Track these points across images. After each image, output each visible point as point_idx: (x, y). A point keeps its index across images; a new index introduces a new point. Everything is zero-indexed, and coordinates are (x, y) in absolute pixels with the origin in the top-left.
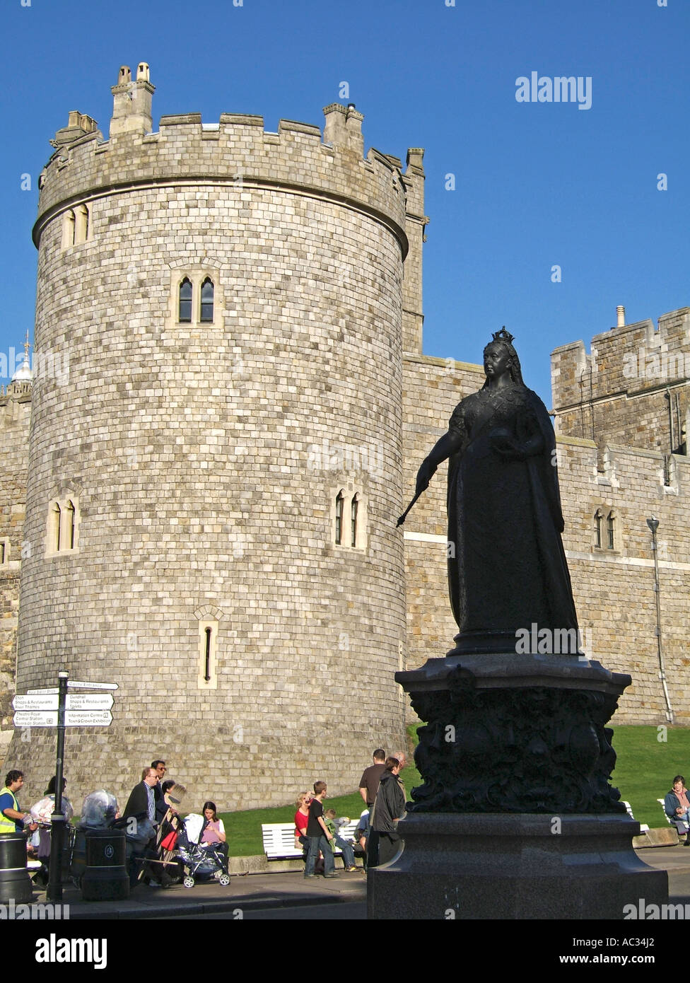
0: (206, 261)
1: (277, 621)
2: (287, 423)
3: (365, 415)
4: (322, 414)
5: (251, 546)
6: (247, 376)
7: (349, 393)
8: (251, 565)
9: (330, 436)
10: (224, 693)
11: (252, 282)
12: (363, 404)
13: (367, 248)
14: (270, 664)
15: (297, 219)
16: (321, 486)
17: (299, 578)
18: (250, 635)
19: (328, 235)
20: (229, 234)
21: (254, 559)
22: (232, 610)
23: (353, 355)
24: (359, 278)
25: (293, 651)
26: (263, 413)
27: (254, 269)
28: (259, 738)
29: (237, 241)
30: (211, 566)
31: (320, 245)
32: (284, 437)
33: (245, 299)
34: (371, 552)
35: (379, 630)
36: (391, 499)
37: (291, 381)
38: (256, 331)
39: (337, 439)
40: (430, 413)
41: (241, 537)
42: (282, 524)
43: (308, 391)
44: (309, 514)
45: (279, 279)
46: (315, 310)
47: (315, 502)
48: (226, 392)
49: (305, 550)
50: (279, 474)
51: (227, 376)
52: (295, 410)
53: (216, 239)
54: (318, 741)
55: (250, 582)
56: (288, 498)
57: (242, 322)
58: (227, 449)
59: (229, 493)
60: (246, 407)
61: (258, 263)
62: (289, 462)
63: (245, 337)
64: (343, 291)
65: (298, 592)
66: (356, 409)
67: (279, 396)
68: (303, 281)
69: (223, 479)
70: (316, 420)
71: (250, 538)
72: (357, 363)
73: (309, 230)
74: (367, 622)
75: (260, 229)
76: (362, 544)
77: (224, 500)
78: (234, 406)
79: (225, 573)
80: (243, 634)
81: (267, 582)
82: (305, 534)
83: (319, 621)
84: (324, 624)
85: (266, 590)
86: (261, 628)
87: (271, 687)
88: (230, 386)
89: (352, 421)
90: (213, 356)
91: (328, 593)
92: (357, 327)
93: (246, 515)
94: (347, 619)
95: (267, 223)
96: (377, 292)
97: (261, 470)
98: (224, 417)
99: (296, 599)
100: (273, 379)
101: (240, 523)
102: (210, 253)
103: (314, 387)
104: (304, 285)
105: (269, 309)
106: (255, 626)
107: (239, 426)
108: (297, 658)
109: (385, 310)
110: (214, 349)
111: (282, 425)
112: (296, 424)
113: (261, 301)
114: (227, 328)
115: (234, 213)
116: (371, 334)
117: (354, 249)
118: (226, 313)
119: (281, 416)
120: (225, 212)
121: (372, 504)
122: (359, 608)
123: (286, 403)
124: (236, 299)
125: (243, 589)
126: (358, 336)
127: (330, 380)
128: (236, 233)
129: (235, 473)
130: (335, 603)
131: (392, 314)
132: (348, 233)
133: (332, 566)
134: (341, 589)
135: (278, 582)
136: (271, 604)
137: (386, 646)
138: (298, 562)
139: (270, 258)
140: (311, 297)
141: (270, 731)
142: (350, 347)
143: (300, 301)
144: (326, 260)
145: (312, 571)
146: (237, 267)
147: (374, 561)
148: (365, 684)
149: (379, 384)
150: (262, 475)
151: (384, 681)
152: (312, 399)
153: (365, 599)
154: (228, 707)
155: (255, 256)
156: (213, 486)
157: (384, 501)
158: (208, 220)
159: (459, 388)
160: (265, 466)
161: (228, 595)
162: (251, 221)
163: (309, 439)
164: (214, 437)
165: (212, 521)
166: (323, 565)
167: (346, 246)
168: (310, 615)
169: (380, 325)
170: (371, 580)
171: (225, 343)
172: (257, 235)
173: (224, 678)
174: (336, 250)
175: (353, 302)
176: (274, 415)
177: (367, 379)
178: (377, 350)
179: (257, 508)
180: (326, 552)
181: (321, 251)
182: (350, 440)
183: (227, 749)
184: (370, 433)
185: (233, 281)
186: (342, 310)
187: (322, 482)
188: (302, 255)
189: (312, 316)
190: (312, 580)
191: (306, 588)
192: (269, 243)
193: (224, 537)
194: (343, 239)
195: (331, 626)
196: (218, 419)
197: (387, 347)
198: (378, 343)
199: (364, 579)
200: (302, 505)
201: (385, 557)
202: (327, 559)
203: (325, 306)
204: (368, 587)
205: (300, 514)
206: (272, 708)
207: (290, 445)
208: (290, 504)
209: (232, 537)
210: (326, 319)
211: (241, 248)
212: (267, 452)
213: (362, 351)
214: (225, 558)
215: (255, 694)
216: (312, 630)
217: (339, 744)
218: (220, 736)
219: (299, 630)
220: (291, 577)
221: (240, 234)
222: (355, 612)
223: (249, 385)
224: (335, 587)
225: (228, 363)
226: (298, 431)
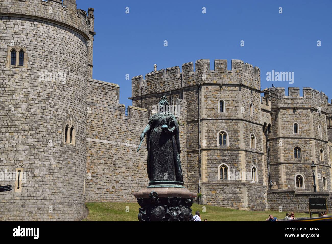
0: (21, 44)
1: (44, 168)
2: (50, 101)
3: (76, 99)
4: (62, 99)
5: (36, 143)
6: (36, 85)
7: (71, 92)
8: (36, 149)
9: (64, 106)
10: (24, 193)
11: (38, 53)
12: (75, 96)
13: (77, 43)
14: (41, 183)
15: (54, 32)
16: (61, 123)
17: (52, 154)
18: (34, 173)
19: (65, 38)
20: (30, 35)
21: (37, 147)
22: (28, 164)
23: (72, 79)
24: (74, 53)
25: (49, 178)
26: (41, 98)
27: (39, 48)
28: (36, 208)
29: (32, 38)
30: (21, 149)
31: (61, 41)
32: (49, 106)
33: (35, 59)
34: (77, 145)
35: (78, 171)
36: (83, 127)
37: (51, 87)
38: (39, 69)
39: (66, 107)
40: (95, 98)
41: (33, 140)
42: (47, 135)
43: (57, 91)
44: (56, 132)
45: (48, 52)
46: (60, 63)
47: (58, 128)
48: (28, 90)
49: (55, 144)
50: (46, 119)
51: (29, 85)
52: (53, 97)
53: (24, 37)
54: (57, 209)
55: (35, 155)
56: (49, 127)
57: (34, 66)
58: (28, 109)
59: (29, 125)
60: (35, 95)
61: (40, 46)
62: (50, 115)
63: (35, 71)
64: (69, 57)
65: (52, 158)
66: (73, 97)
67: (47, 92)
68: (56, 53)
69: (26, 120)
70: (59, 101)
71: (36, 140)
72: (73, 82)
73: (58, 36)
74: (74, 168)
75: (41, 34)
76: (73, 142)
77: (27, 127)
78: (31, 95)
79: (26, 152)
80: (32, 173)
81: (41, 155)
82: (55, 139)
83: (59, 168)
84: (60, 169)
85: (41, 158)
86: (38, 170)
87: (41, 191)
88: (30, 88)
89: (71, 101)
90: (24, 77)
91: (62, 159)
92: (73, 70)
93: (34, 132)
94: (68, 167)
95: (43, 32)
96: (80, 58)
97: (40, 117)
98: (27, 98)
99: (51, 161)
100: (45, 86)
101: (32, 135)
102: (22, 42)
103: (59, 90)
104: (56, 55)
105: (44, 62)
106: (36, 170)
107: (33, 102)
108: (51, 180)
109: (83, 64)
110: (24, 75)
111: (48, 102)
112: (53, 102)
113: (41, 60)
114: (29, 68)
115: (32, 28)
116: (78, 72)
117: (73, 43)
118: (28, 63)
119: (48, 99)
120: (28, 27)
121: (77, 129)
122: (72, 164)
123: (49, 95)
124: (32, 58)
125: (33, 157)
126: (74, 73)
127: (65, 88)
128: (32, 35)
129: (31, 118)
130: (64, 162)
131: (85, 66)
132: (71, 38)
133: (63, 150)
134: (66, 157)
135: (45, 155)
136: (43, 162)
137: (80, 176)
138: (52, 148)
139: (44, 45)
140: (59, 59)
141: (40, 206)
142: (71, 77)
143: (55, 60)
144: (64, 47)
145: (57, 151)
146: (32, 47)
147: (77, 148)
148: (73, 189)
149: (80, 89)
150: (40, 119)
151: (79, 188)
152: (58, 94)
153: (74, 161)
154: (25, 198)
155: (39, 44)
156: (23, 122)
157: (81, 128)
158: (22, 29)
159: (105, 90)
160: (42, 116)
161: (27, 159)
162: (38, 31)
163: (57, 107)
164: (23, 105)
165: (22, 134)
166: (60, 149)
167: (70, 42)
168: (55, 166)
169: (81, 69)
170: (76, 154)
171: (28, 73)
172: (39, 37)
173: (24, 188)
174: (67, 43)
175: (72, 61)
176: (45, 98)
177: (77, 87)
178: (80, 78)
179: (38, 130)
180: (62, 145)
181: (62, 44)
182: (71, 108)
183: (24, 212)
184: (77, 105)
185: (31, 52)
186: (69, 64)
187: (61, 122)
188: (55, 45)
189: (59, 65)
190: (57, 154)
191: (55, 157)
192: (44, 39)
193: (26, 139)
194: (69, 40)
195: (63, 169)
196: (25, 99)
197: (83, 77)
198: (80, 76)
199: (74, 154)
200: (54, 129)
201: (81, 147)
202: (62, 147)
203: (63, 62)
204: (75, 157)
205: (53, 132)
206: (41, 198)
207: (50, 109)
208: (50, 129)
209: (29, 140)
210: (64, 67)
211: (34, 40)
212: (42, 111)
213: (75, 78)
214: (27, 147)
215: (36, 193)
216: (56, 171)
217: (64, 210)
218: (22, 208)
219: (52, 171)
220: (50, 153)
221: (34, 35)
222: (71, 165)
223: (36, 88)
224: (64, 156)
225: (29, 80)
226: (53, 104)
